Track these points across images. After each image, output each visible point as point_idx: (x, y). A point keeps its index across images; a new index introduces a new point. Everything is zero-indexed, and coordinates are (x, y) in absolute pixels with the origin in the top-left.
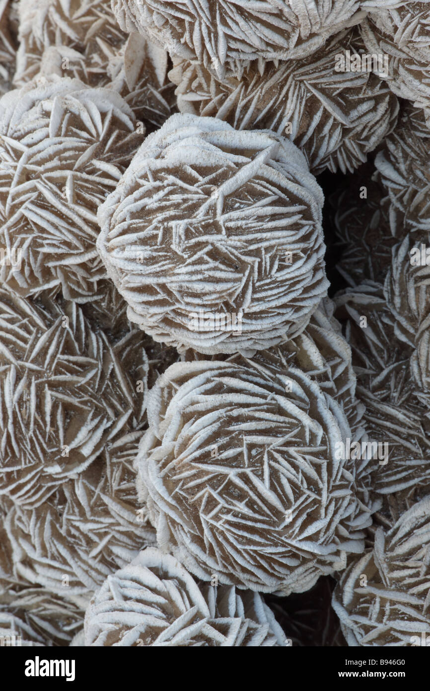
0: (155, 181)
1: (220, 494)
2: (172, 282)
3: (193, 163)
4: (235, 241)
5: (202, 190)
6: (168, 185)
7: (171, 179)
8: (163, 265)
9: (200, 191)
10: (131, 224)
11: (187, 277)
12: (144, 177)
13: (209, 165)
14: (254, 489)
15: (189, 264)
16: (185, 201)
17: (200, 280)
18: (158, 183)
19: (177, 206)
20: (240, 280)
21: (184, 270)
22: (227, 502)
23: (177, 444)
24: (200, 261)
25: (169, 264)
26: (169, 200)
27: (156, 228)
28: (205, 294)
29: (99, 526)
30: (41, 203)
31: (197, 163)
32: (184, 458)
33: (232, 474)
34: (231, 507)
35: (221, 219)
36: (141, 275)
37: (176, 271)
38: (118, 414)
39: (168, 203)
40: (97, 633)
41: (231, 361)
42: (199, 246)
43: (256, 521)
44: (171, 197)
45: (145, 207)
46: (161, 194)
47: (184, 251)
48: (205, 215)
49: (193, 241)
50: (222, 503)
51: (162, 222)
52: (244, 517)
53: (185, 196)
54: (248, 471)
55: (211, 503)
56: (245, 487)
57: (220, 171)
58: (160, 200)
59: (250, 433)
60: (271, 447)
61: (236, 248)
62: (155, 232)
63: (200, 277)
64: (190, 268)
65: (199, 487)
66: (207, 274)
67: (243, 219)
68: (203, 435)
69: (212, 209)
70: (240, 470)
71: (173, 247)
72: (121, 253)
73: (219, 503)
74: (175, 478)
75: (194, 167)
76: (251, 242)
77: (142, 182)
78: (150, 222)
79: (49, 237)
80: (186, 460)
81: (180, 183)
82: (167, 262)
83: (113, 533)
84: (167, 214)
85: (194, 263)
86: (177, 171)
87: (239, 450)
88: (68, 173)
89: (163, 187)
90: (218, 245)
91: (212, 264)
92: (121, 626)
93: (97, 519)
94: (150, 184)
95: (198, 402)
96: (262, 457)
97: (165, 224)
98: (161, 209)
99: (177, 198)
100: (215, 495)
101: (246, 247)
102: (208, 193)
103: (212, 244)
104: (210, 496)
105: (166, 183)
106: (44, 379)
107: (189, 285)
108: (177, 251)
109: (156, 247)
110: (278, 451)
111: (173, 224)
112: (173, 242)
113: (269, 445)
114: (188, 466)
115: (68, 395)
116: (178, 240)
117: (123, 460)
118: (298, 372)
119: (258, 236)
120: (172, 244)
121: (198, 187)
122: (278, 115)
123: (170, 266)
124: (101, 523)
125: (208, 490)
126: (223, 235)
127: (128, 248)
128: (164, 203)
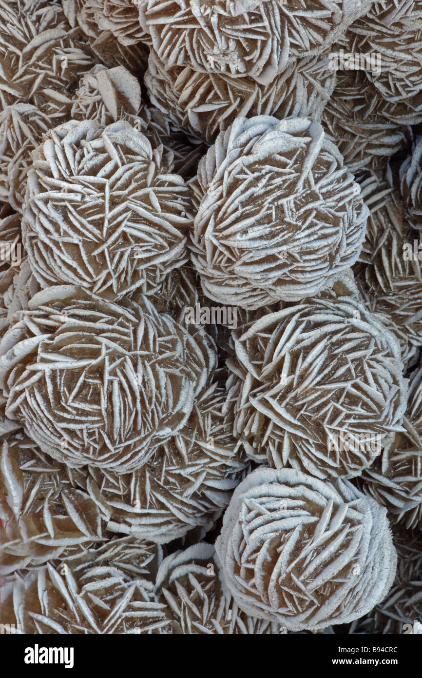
0: (253, 172)
1: (342, 405)
2: (294, 247)
3: (279, 151)
4: (331, 202)
5: (294, 169)
6: (267, 173)
7: (268, 167)
8: (283, 236)
9: (293, 171)
10: (244, 212)
11: (307, 240)
12: (242, 172)
13: (290, 150)
14: (365, 393)
15: (304, 229)
16: (284, 181)
17: (315, 240)
18: (256, 174)
19: (279, 187)
20: (337, 232)
21: (303, 234)
22: (347, 409)
23: (296, 377)
24: (312, 225)
25: (287, 233)
26: (272, 185)
27: (269, 209)
28: (317, 250)
29: (197, 468)
30: (136, 218)
31: (282, 150)
32: (308, 386)
33: (348, 386)
34: (352, 412)
35: (316, 188)
36: (267, 248)
37: (297, 237)
38: (198, 374)
39: (272, 187)
40: (259, 544)
41: (303, 304)
42: (308, 213)
43: (367, 418)
44: (273, 182)
45: (253, 194)
46: (264, 181)
47: (296, 221)
48: (303, 189)
49: (302, 210)
50: (345, 411)
51: (272, 202)
52: (361, 417)
53: (284, 178)
54: (358, 380)
55: (336, 413)
56: (359, 394)
57: (298, 152)
58: (264, 186)
59: (349, 351)
60: (367, 357)
61: (331, 207)
62: (269, 212)
63: (316, 237)
64: (307, 232)
65: (325, 404)
66: (320, 233)
67: (329, 184)
68: (319, 362)
69: (307, 181)
70: (352, 382)
71: (287, 219)
72: (244, 236)
73: (342, 412)
74: (297, 404)
75: (280, 154)
76: (339, 200)
77: (241, 176)
78: (261, 206)
79: (145, 244)
80: (311, 386)
81: (276, 169)
82: (286, 232)
83: (208, 470)
84: (275, 195)
85: (308, 228)
86: (268, 160)
87: (347, 366)
88: (149, 190)
89: (263, 176)
90: (321, 208)
91: (321, 224)
92: (280, 531)
93: (195, 463)
94: (251, 177)
95: (303, 340)
96: (362, 368)
97: (276, 203)
98: (267, 193)
99: (278, 181)
100: (339, 406)
101: (337, 205)
102: (299, 170)
103: (316, 209)
104: (335, 408)
105: (263, 172)
106: (155, 360)
107: (308, 245)
108: (292, 222)
109: (273, 223)
110: (371, 359)
111: (283, 201)
112: (287, 215)
113: (365, 357)
114: (314, 390)
115: (169, 368)
116: (290, 213)
117: (210, 409)
118: (346, 299)
119: (342, 194)
120: (285, 217)
121: (290, 168)
122: (290, 103)
123: (290, 235)
124: (199, 464)
125: (332, 403)
126: (321, 201)
127: (250, 230)
128: (269, 188)
